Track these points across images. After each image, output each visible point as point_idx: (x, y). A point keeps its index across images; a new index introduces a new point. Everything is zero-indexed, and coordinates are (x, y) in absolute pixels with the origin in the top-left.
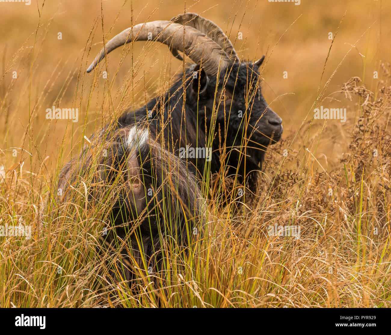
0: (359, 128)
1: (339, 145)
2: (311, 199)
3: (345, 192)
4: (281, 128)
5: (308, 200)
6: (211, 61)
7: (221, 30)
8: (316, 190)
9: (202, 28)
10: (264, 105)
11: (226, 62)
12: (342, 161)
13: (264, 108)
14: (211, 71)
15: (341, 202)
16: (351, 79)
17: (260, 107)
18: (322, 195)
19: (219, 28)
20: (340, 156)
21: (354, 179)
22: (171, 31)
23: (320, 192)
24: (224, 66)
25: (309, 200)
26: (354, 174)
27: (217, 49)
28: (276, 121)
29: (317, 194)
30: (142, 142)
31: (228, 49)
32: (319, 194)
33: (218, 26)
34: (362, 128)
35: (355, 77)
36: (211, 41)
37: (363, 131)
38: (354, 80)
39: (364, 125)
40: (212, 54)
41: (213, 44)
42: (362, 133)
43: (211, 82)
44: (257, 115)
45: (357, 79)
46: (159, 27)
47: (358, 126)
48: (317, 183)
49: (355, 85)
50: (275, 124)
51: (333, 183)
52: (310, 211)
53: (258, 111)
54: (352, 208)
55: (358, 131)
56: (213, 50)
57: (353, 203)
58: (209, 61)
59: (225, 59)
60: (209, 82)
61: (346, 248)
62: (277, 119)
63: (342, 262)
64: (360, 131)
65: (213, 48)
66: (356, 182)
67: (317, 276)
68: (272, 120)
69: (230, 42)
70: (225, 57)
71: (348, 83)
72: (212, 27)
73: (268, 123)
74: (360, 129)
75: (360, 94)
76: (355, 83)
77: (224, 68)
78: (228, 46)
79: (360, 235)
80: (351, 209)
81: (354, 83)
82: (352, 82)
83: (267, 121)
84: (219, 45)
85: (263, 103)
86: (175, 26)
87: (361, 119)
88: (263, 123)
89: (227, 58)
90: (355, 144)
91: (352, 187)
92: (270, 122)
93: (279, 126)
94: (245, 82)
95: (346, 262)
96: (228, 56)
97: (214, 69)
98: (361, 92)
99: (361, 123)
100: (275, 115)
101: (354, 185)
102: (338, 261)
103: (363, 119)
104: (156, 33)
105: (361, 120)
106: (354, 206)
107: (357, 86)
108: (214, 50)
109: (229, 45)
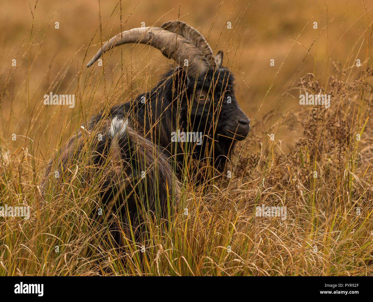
0: (313, 116)
1: (296, 132)
2: (272, 177)
3: (301, 171)
4: (248, 127)
5: (269, 178)
6: (193, 65)
7: (204, 38)
8: (276, 169)
9: (188, 35)
10: (236, 106)
11: (206, 67)
12: (298, 145)
13: (235, 109)
14: (193, 74)
15: (298, 180)
16: (305, 75)
17: (232, 108)
18: (282, 174)
19: (202, 36)
20: (297, 141)
21: (308, 160)
22: (161, 37)
23: (279, 171)
24: (203, 70)
25: (271, 179)
26: (308, 155)
27: (198, 55)
28: (245, 121)
29: (277, 173)
30: (123, 130)
31: (208, 55)
32: (279, 174)
33: (201, 35)
34: (315, 117)
35: (309, 73)
36: (194, 48)
37: (316, 119)
38: (309, 76)
39: (317, 114)
40: (195, 59)
41: (195, 50)
42: (316, 121)
43: (191, 83)
44: (229, 114)
45: (311, 75)
46: (151, 32)
47: (312, 115)
48: (277, 164)
49: (310, 80)
50: (244, 123)
51: (291, 164)
52: (271, 188)
53: (230, 111)
54: (308, 184)
55: (312, 119)
56: (195, 56)
57: (308, 180)
58: (192, 65)
59: (205, 64)
60: (190, 83)
61: (302, 219)
62: (246, 119)
63: (298, 232)
64: (314, 119)
65: (195, 54)
66: (311, 162)
67: (278, 243)
68: (242, 120)
69: (211, 49)
70: (205, 62)
71: (303, 78)
72: (197, 35)
73: (237, 122)
74: (314, 118)
75: (314, 89)
76: (310, 78)
77: (204, 72)
78: (208, 53)
79: (313, 208)
80: (306, 185)
81: (308, 78)
82: (307, 77)
83: (237, 120)
84: (200, 52)
85: (235, 104)
86: (165, 32)
87: (314, 108)
88: (234, 122)
89: (207, 63)
90: (309, 130)
91: (307, 167)
92: (240, 122)
93: (246, 125)
94: (221, 85)
95: (303, 232)
96: (208, 62)
97: (195, 72)
98: (315, 86)
99: (314, 112)
100: (244, 116)
101: (309, 165)
102: (296, 231)
103: (316, 109)
104: (148, 37)
105: (314, 110)
106: (308, 183)
107: (311, 81)
108: (197, 55)
109: (210, 52)
